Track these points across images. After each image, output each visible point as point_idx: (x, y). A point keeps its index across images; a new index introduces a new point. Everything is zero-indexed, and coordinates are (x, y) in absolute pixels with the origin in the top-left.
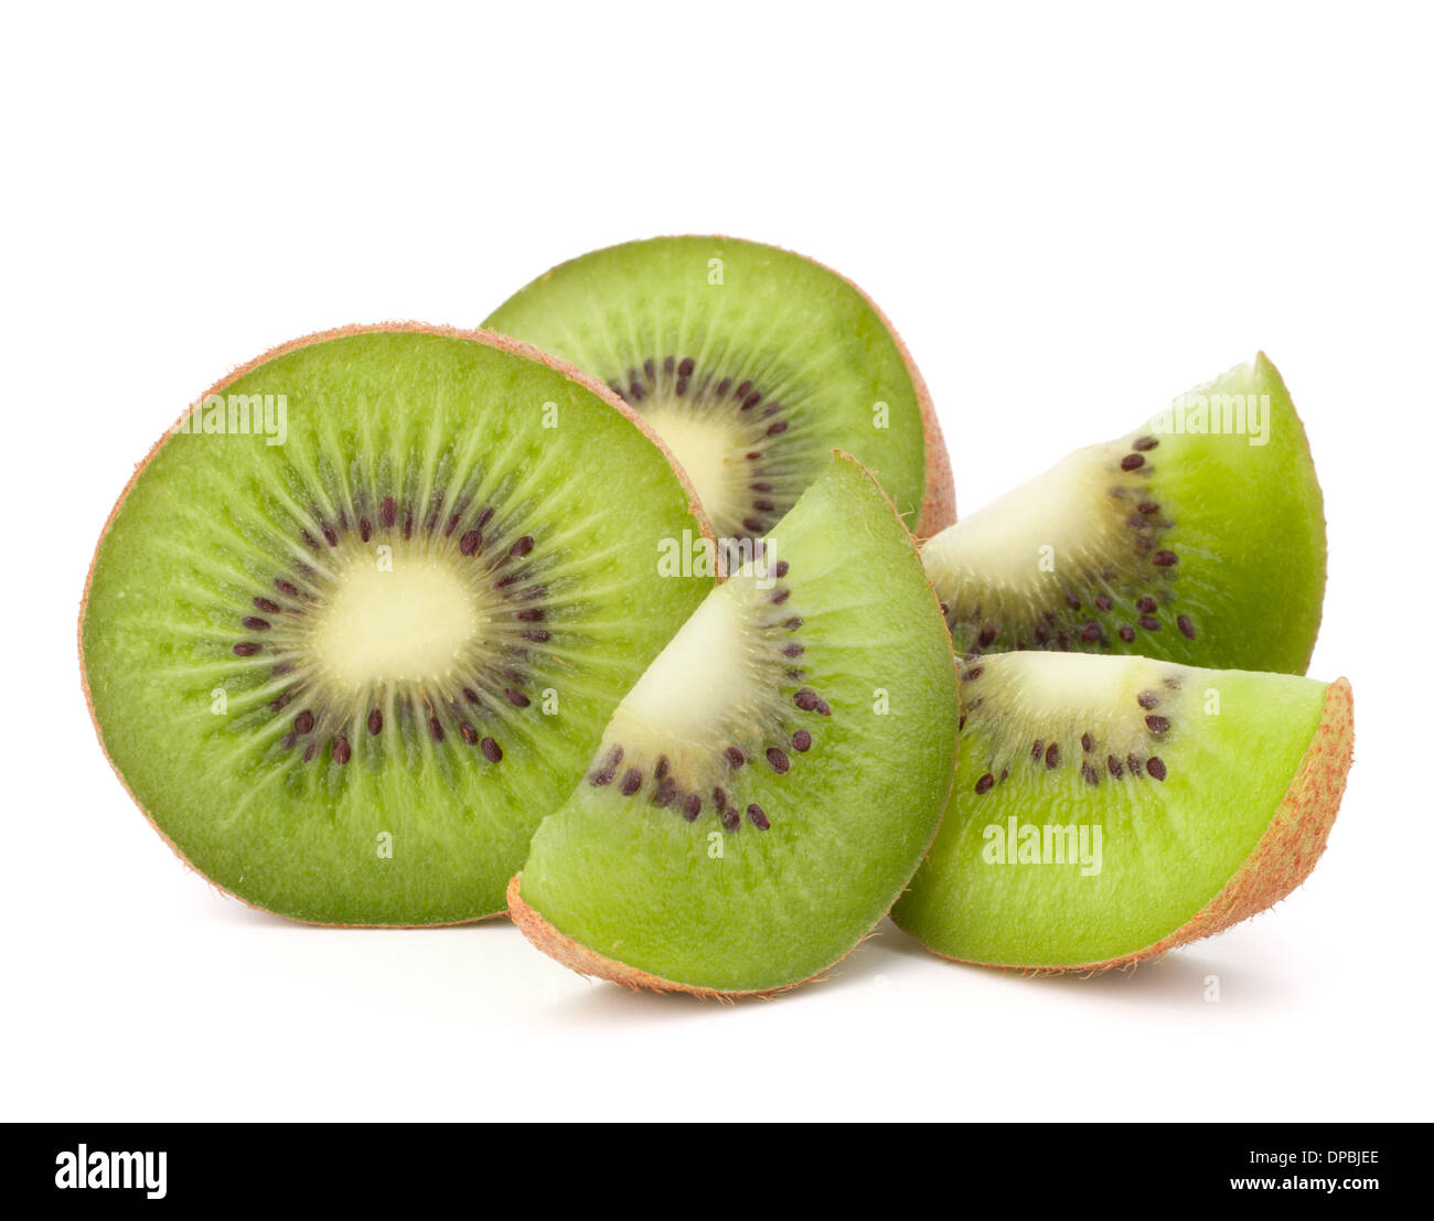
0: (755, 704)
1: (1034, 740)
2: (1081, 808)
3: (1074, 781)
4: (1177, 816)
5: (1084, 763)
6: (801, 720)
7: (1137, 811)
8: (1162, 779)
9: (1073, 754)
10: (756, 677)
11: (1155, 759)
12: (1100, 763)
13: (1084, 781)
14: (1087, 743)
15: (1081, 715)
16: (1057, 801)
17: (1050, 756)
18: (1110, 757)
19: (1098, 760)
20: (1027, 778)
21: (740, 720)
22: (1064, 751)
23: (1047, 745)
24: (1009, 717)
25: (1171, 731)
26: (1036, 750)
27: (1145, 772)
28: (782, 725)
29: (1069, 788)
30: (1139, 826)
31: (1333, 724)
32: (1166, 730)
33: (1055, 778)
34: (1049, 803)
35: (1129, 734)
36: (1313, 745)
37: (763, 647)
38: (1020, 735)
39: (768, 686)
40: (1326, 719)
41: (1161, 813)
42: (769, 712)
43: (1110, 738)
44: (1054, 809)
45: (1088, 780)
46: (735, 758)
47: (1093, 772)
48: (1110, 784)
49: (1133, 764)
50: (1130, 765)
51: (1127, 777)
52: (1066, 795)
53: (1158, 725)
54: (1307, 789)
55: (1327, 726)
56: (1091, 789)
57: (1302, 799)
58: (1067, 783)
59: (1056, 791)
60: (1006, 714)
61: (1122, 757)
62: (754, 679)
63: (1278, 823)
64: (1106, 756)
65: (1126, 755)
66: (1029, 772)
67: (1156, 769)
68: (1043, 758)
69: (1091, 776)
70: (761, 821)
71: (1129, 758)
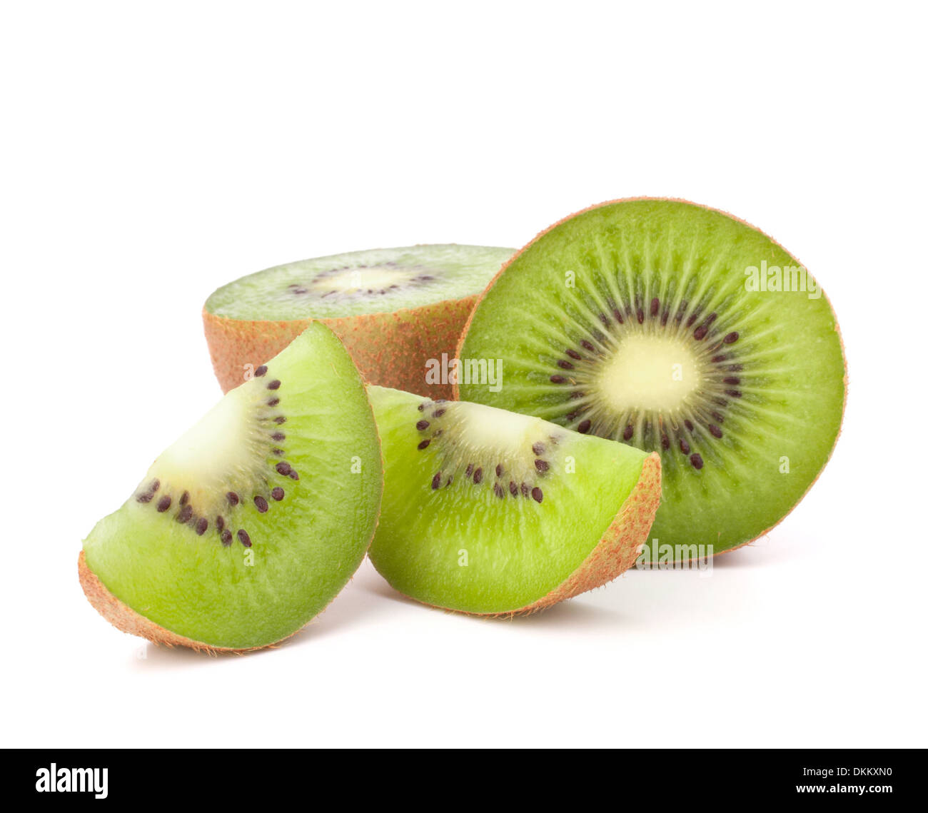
1: (468, 463)
2: (490, 512)
3: (488, 495)
4: (546, 528)
5: (496, 484)
7: (523, 519)
8: (539, 502)
9: (490, 477)
11: (537, 488)
12: (504, 485)
13: (494, 495)
14: (499, 471)
15: (498, 453)
16: (478, 504)
17: (477, 476)
18: (511, 483)
19: (504, 483)
20: (461, 487)
22: (485, 474)
23: (476, 467)
24: (456, 446)
25: (549, 471)
26: (469, 470)
27: (530, 496)
29: (485, 497)
30: (523, 529)
31: (646, 483)
32: (546, 470)
33: (478, 491)
34: (473, 505)
35: (524, 472)
36: (632, 495)
38: (460, 459)
40: (642, 480)
41: (535, 525)
43: (512, 470)
44: (475, 510)
45: (497, 494)
47: (501, 490)
48: (509, 499)
49: (524, 489)
50: (522, 490)
51: (520, 497)
52: (483, 502)
53: (542, 467)
54: (625, 522)
55: (642, 484)
56: (496, 500)
57: (621, 527)
58: (484, 495)
59: (477, 498)
60: (454, 444)
61: (518, 484)
63: (604, 541)
64: (509, 481)
65: (520, 483)
66: (463, 484)
67: (537, 495)
68: (472, 477)
69: (499, 492)
71: (522, 485)
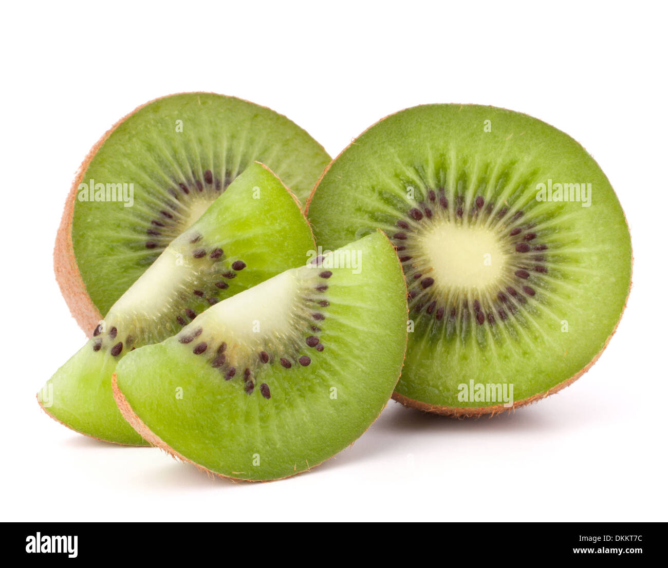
0: (285, 335)
6: (309, 352)
10: (292, 322)
21: (274, 340)
28: (297, 351)
37: (302, 309)
39: (297, 329)
42: (292, 342)
46: (264, 358)
62: (291, 324)
70: (266, 392)
